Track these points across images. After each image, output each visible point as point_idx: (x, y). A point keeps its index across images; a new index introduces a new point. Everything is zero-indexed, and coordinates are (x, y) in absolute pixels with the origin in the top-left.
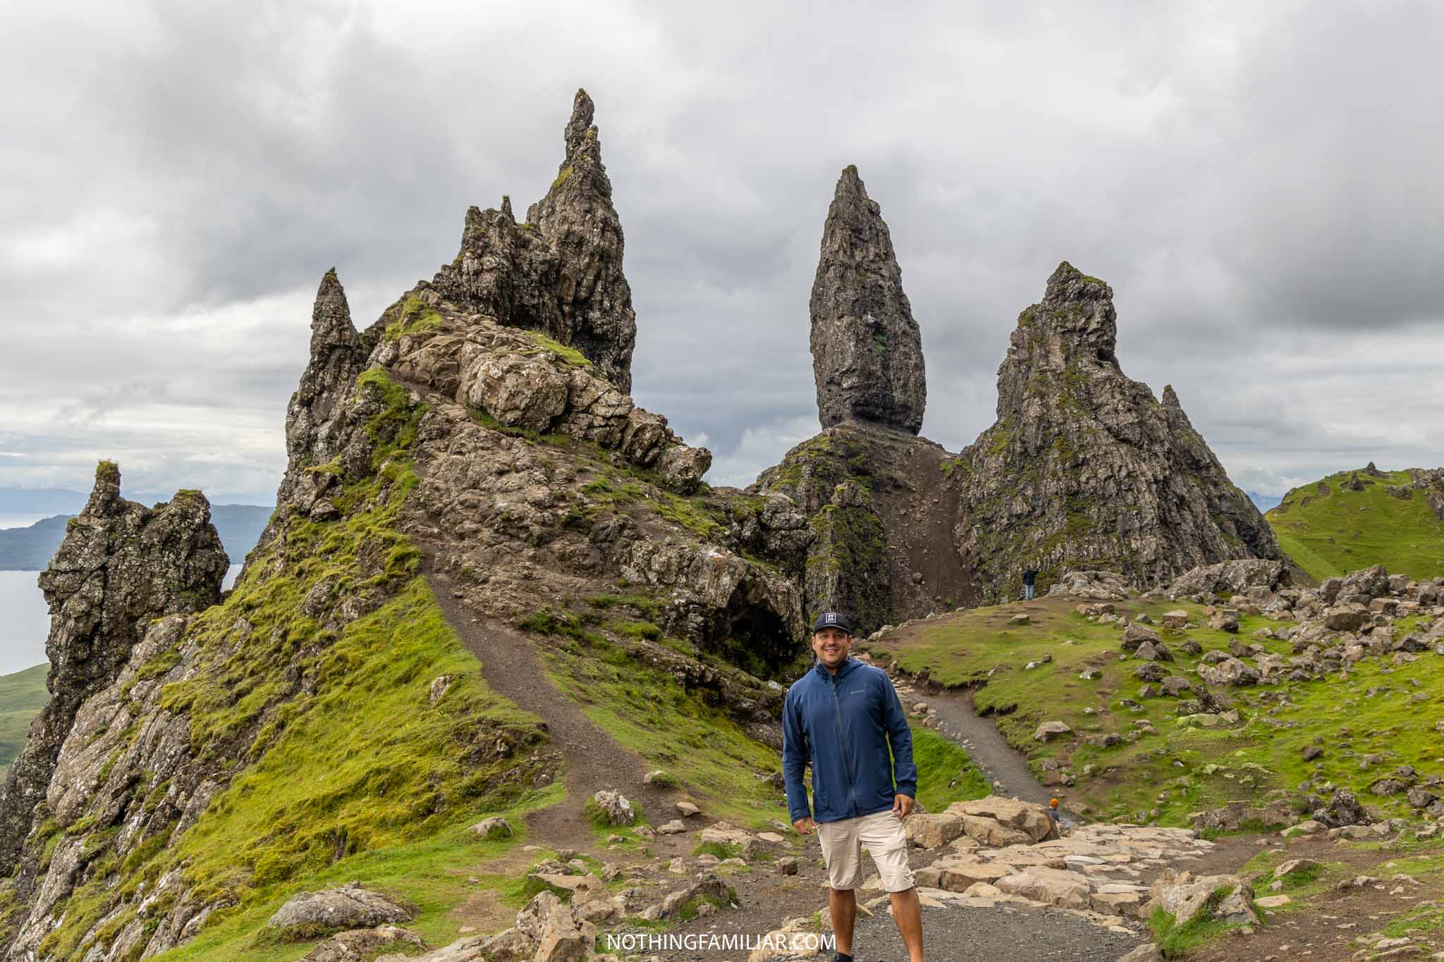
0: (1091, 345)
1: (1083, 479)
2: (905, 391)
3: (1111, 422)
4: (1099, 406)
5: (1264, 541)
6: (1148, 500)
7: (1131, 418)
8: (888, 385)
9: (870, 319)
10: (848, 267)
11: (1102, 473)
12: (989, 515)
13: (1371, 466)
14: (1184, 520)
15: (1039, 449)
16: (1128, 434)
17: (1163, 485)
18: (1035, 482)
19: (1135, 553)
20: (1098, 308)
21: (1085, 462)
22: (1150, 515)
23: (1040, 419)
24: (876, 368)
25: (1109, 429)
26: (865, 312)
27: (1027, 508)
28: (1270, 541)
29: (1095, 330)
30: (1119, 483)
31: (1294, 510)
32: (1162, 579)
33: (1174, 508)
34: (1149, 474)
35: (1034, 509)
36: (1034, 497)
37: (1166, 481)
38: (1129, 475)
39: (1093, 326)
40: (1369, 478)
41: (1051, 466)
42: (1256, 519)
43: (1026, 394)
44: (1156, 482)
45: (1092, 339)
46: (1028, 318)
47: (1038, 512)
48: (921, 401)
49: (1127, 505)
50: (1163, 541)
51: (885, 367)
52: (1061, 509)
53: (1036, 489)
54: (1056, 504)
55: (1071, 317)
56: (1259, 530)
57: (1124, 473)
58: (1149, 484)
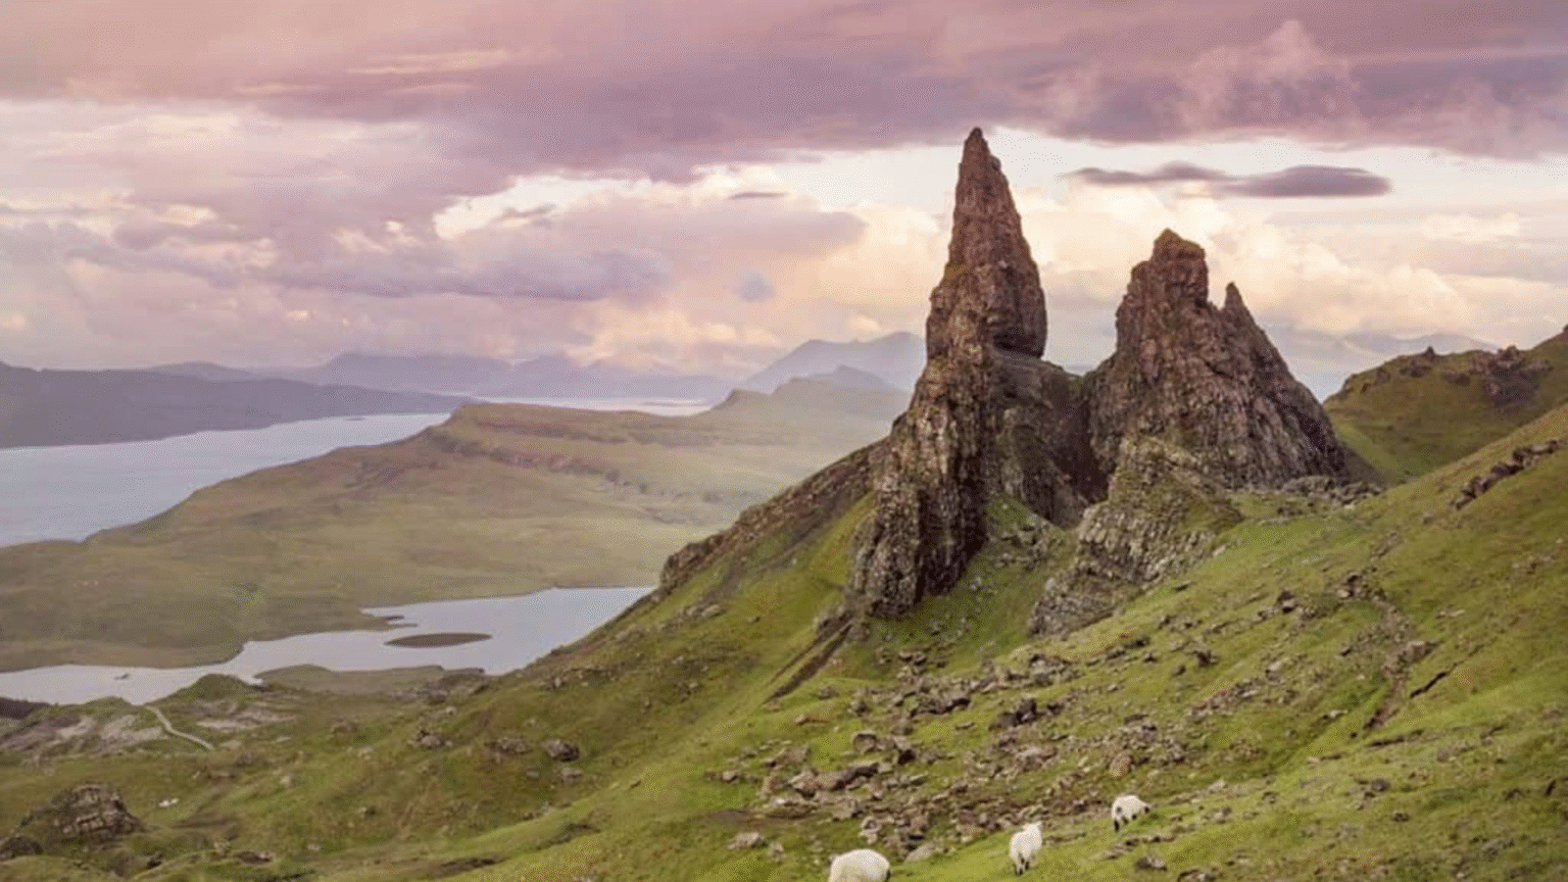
0: (1190, 296)
1: (1191, 403)
2: (1032, 324)
3: (1210, 359)
4: (1200, 346)
5: (1325, 432)
6: (1240, 418)
7: (1224, 356)
8: (1020, 319)
9: (1003, 264)
10: (983, 221)
11: (1206, 399)
12: (1118, 429)
13: (1430, 350)
14: (1265, 432)
15: (1156, 380)
16: (1222, 367)
17: (1249, 406)
18: (1154, 403)
19: (1232, 458)
20: (1193, 264)
21: (1192, 390)
22: (1242, 430)
23: (1156, 357)
24: (1011, 306)
25: (1208, 364)
26: (1000, 259)
27: (1148, 426)
28: (1331, 433)
29: (1194, 284)
30: (1218, 406)
31: (1354, 397)
32: (1252, 477)
33: (1257, 424)
34: (1239, 399)
35: (1154, 426)
36: (1154, 417)
37: (1251, 404)
38: (1225, 401)
39: (1192, 281)
40: (1427, 363)
41: (1167, 394)
42: (1317, 411)
43: (1144, 336)
44: (1245, 404)
45: (1191, 291)
46: (1139, 272)
47: (1158, 427)
48: (1044, 332)
49: (1225, 423)
50: (1252, 450)
51: (1017, 304)
52: (1176, 426)
53: (1155, 410)
54: (1173, 422)
55: (1174, 273)
56: (1320, 422)
57: (1221, 399)
58: (1240, 407)
